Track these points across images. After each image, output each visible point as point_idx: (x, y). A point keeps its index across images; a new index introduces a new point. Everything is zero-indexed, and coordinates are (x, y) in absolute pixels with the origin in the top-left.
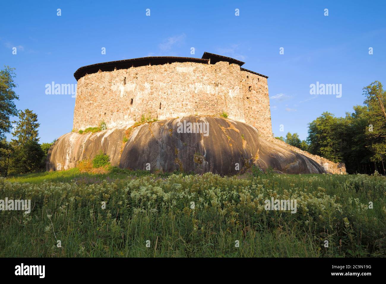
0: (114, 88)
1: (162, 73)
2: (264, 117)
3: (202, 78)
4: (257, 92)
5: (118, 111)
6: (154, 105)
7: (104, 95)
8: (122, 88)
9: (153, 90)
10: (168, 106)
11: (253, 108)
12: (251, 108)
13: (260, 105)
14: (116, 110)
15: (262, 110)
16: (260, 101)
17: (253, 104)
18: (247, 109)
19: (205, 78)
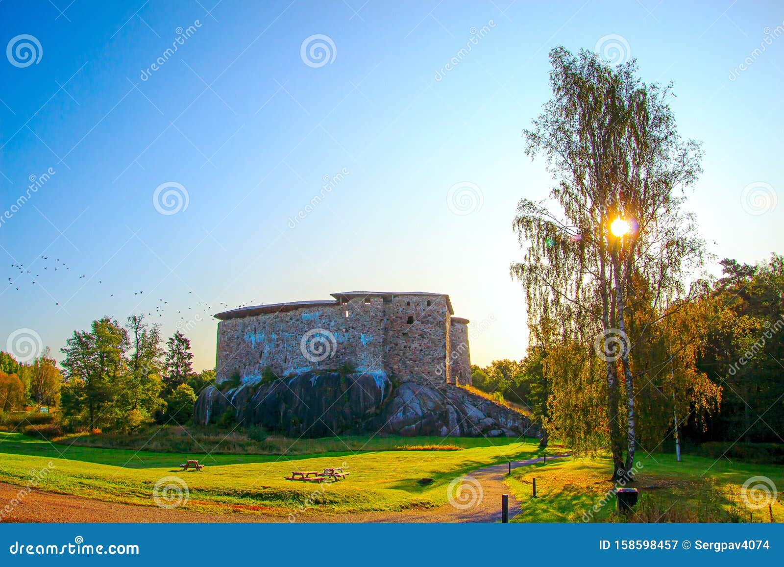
0: (246, 337)
1: (287, 322)
2: (431, 356)
3: (329, 325)
4: (422, 323)
5: (249, 365)
6: (279, 359)
7: (238, 345)
8: (253, 338)
9: (279, 342)
10: (293, 360)
11: (413, 346)
12: (409, 347)
13: (426, 341)
14: (248, 364)
15: (428, 347)
16: (428, 334)
17: (413, 341)
18: (402, 350)
19: (332, 324)
